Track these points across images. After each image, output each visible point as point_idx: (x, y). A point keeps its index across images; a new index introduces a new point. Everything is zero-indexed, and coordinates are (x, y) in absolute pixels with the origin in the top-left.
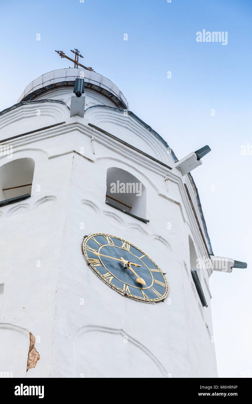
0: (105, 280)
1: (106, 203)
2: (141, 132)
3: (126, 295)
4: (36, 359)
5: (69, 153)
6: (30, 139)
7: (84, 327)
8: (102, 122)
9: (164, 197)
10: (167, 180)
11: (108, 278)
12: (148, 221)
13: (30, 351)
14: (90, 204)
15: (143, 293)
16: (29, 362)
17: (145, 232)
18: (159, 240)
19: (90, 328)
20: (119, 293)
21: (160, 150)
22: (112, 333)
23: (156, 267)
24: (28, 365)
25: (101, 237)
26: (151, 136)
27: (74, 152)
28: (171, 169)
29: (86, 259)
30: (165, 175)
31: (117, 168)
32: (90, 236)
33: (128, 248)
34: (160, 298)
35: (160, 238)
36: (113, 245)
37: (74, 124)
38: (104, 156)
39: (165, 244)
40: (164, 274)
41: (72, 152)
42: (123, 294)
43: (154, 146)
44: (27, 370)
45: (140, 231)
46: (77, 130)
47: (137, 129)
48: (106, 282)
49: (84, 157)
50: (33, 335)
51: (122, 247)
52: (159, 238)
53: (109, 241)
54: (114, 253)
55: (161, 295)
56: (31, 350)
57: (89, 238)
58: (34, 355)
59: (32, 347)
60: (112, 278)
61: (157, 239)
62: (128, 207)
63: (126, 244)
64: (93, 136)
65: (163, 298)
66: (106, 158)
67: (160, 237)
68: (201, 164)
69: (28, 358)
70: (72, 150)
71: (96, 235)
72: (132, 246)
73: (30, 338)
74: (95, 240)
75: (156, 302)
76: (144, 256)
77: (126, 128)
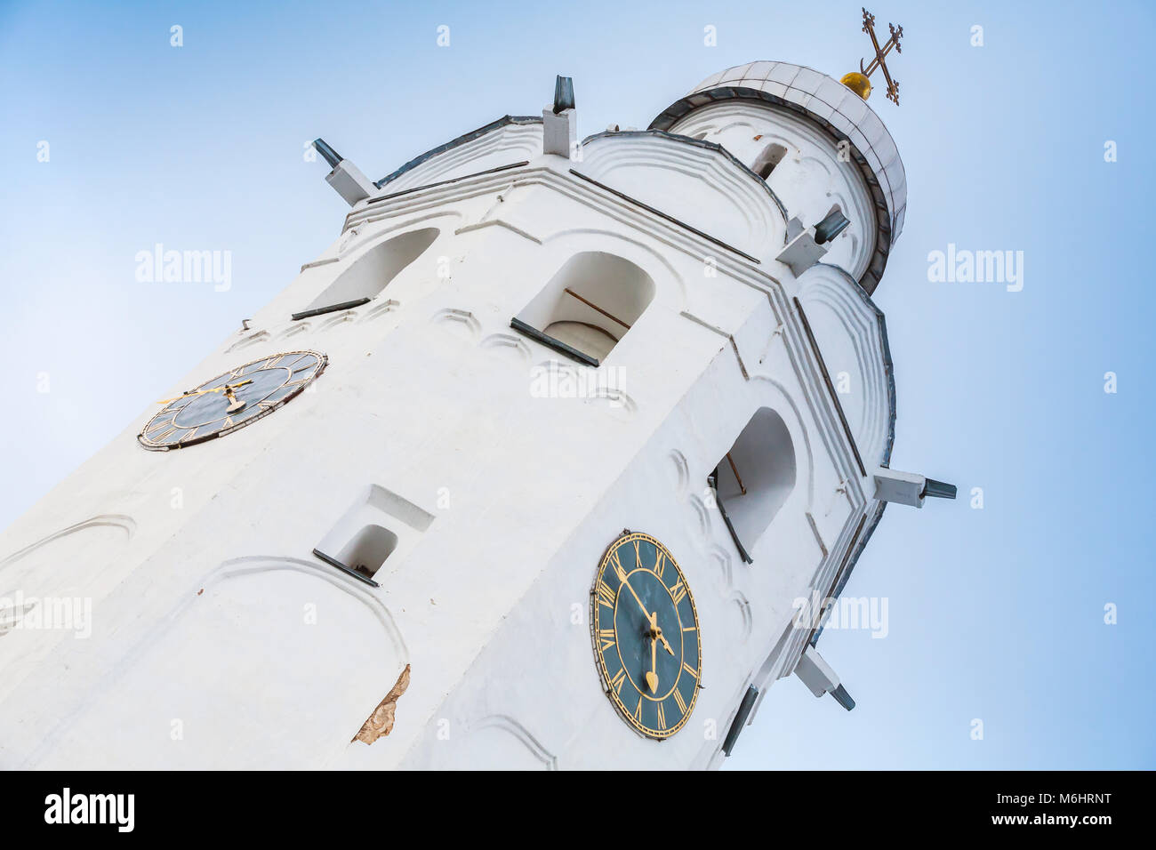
0: (598, 641)
1: (708, 479)
2: (870, 364)
3: (609, 692)
4: (383, 729)
5: (723, 334)
6: (680, 241)
7: (499, 716)
8: (822, 302)
9: (813, 525)
10: (840, 493)
11: (604, 641)
12: (750, 562)
13: (384, 703)
14: (681, 463)
15: (640, 705)
16: (368, 724)
17: (730, 577)
18: (742, 607)
19: (506, 723)
20: (601, 680)
21: (875, 421)
22: (535, 753)
23: (696, 664)
24: (363, 729)
25: (650, 548)
26: (880, 384)
27: (732, 339)
28: (864, 474)
29: (596, 580)
30: (845, 479)
31: (777, 414)
32: (635, 534)
33: (677, 599)
34: (659, 732)
35: (744, 605)
36: (659, 577)
37: (772, 279)
38: (774, 378)
39: (745, 622)
40: (699, 686)
41: (726, 336)
42: (606, 689)
43: (870, 407)
44: (355, 739)
45: (723, 568)
46: (769, 294)
47: (868, 355)
48: (596, 648)
49: (739, 360)
50: (411, 673)
51: (672, 589)
52: (743, 603)
53: (657, 565)
54: (649, 594)
55: (664, 727)
56: (386, 703)
57: (631, 540)
58: (385, 716)
59: (391, 698)
60: (611, 643)
61: (739, 603)
62: (742, 488)
63: (682, 587)
64: (784, 325)
65: (664, 736)
66: (774, 383)
67: (747, 603)
68: (919, 506)
69: (372, 716)
70: (730, 333)
71: (646, 539)
72: (688, 596)
73: (402, 674)
74: (637, 550)
75: (647, 737)
76: (694, 629)
77: (853, 338)
